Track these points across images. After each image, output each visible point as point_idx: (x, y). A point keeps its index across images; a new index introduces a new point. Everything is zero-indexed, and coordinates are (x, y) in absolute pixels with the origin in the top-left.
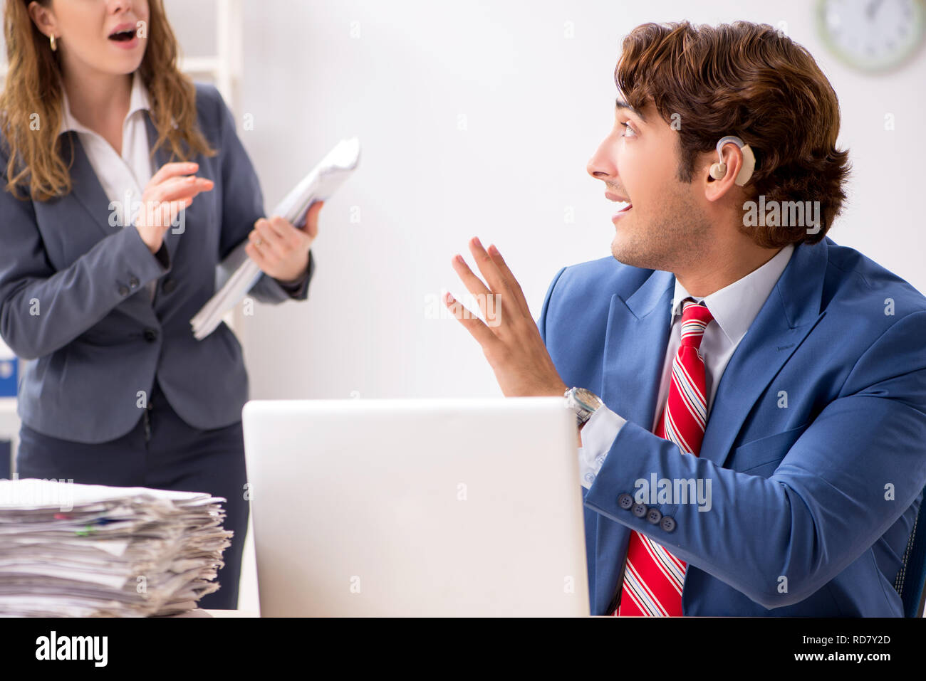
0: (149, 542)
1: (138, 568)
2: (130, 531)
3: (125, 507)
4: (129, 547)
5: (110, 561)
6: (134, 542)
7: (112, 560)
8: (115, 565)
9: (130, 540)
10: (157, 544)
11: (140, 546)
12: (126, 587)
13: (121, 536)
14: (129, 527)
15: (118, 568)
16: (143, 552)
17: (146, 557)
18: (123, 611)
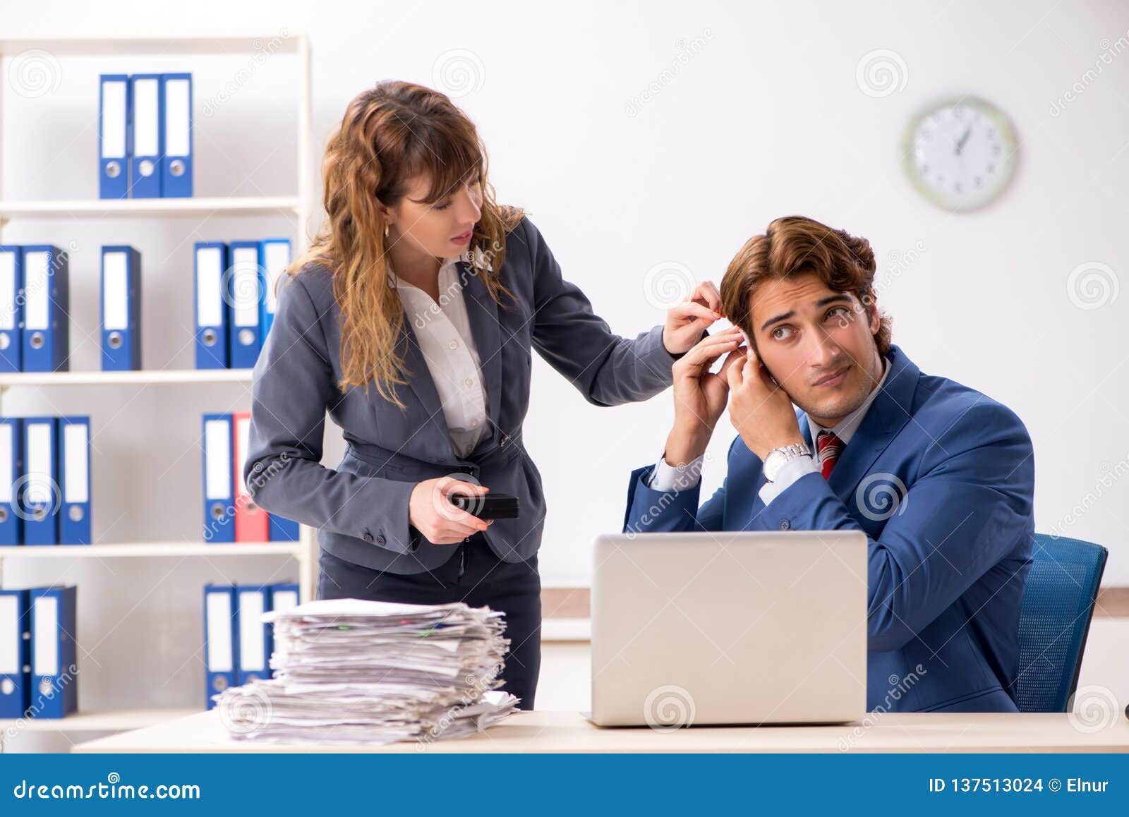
0: (475, 641)
1: (467, 662)
2: (462, 633)
3: (458, 615)
4: (460, 646)
5: (445, 656)
6: (462, 642)
7: (448, 656)
8: (449, 659)
9: (460, 640)
10: (480, 643)
11: (468, 645)
12: (459, 677)
13: (453, 638)
14: (461, 630)
15: (451, 662)
16: (470, 650)
17: (472, 653)
18: (456, 695)
